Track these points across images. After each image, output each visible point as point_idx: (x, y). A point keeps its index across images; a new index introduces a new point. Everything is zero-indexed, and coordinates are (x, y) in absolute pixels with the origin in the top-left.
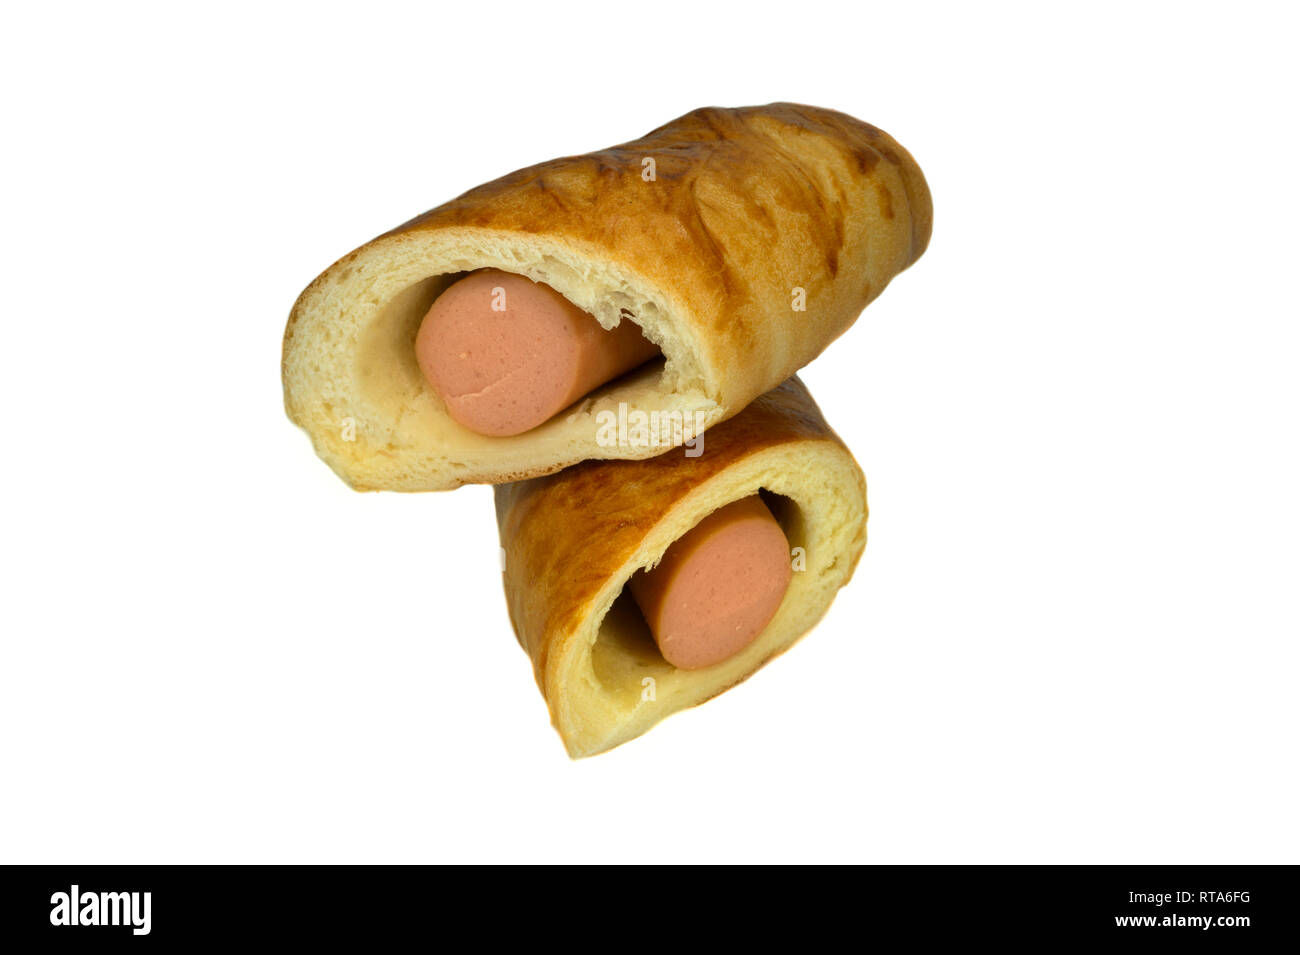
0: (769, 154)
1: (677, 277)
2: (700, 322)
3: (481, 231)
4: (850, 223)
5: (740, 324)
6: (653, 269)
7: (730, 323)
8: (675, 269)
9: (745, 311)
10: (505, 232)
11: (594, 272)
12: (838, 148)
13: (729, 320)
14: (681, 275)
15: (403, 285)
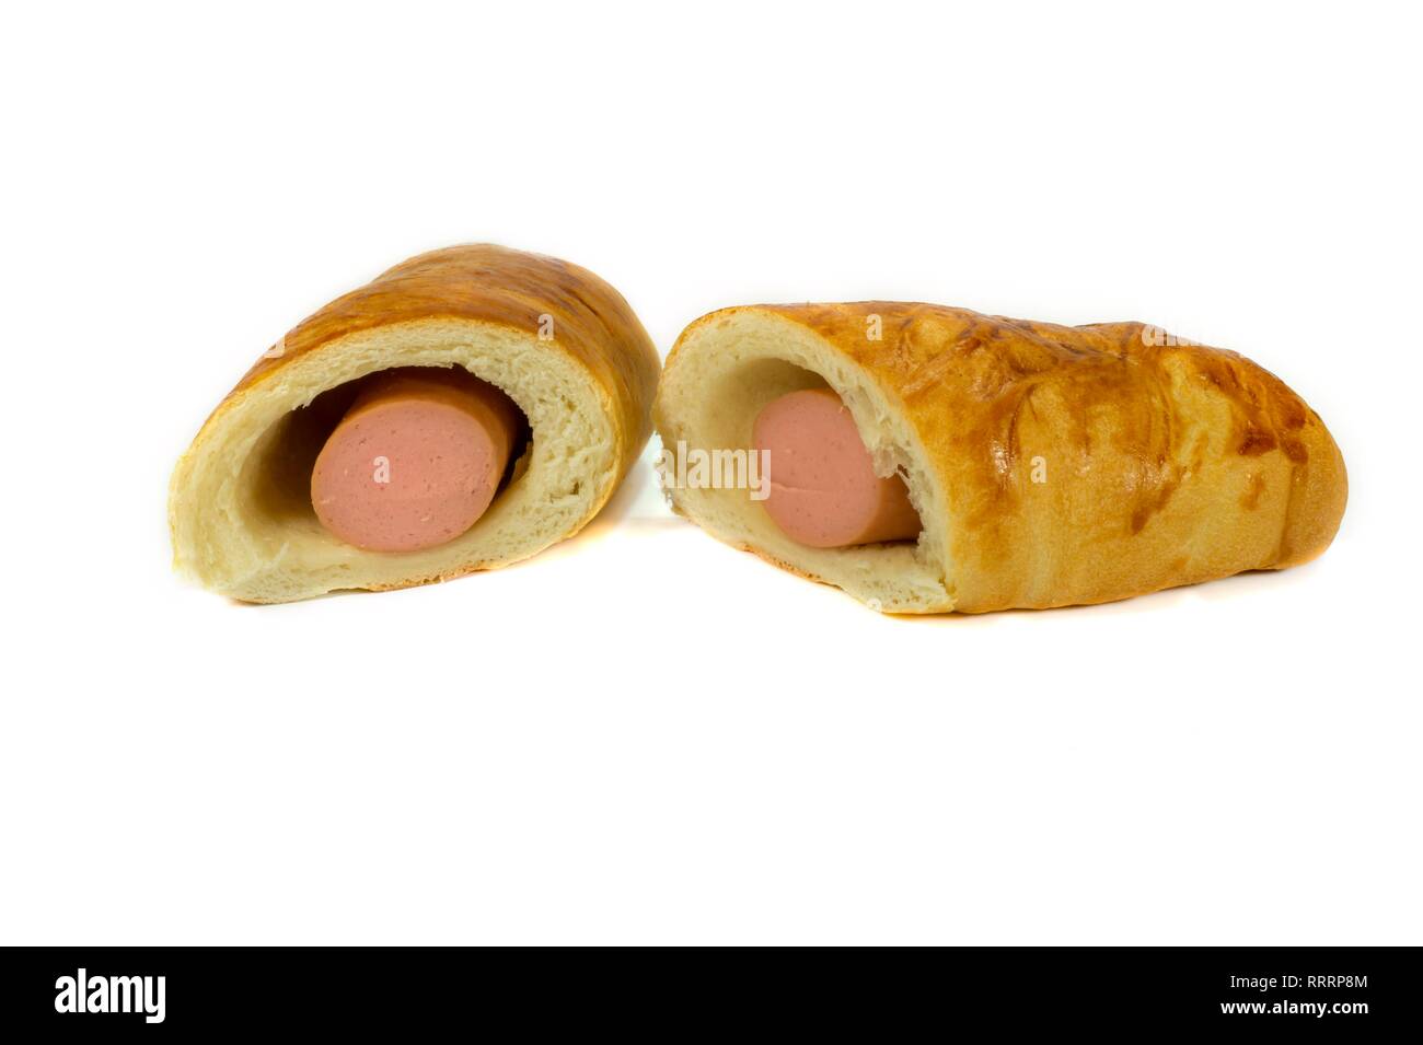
0: (1148, 391)
1: (955, 461)
2: (953, 510)
3: (821, 339)
4: (1187, 492)
5: (996, 530)
6: (936, 444)
7: (985, 525)
8: (956, 453)
9: (1006, 521)
10: (838, 350)
11: (888, 419)
12: (1234, 418)
13: (984, 522)
14: (958, 460)
15: (757, 354)
